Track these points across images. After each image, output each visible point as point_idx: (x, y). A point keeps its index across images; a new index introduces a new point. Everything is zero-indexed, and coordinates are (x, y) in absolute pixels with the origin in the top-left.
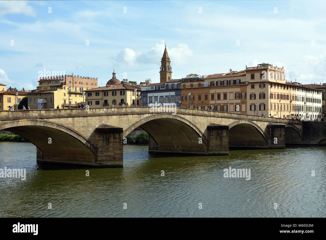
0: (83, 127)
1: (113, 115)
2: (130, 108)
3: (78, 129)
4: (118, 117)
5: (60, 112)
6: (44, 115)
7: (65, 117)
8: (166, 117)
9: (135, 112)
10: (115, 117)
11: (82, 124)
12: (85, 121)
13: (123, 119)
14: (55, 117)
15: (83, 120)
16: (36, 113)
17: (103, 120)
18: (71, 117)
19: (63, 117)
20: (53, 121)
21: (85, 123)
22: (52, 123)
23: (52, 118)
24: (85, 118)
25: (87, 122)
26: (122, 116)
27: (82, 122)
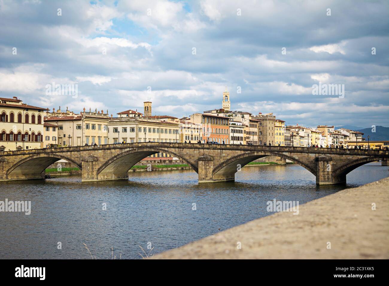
0: (77, 157)
1: (99, 150)
2: (112, 145)
3: (74, 159)
4: (102, 151)
5: (63, 149)
6: (54, 151)
7: (66, 152)
8: (147, 150)
9: (117, 147)
10: (100, 151)
11: (76, 156)
12: (79, 154)
13: (106, 152)
14: (59, 152)
15: (77, 154)
16: (49, 150)
17: (91, 153)
18: (69, 152)
19: (64, 152)
20: (59, 154)
21: (79, 155)
22: (58, 155)
23: (57, 152)
24: (79, 152)
25: (80, 155)
26: (106, 150)
27: (77, 155)
